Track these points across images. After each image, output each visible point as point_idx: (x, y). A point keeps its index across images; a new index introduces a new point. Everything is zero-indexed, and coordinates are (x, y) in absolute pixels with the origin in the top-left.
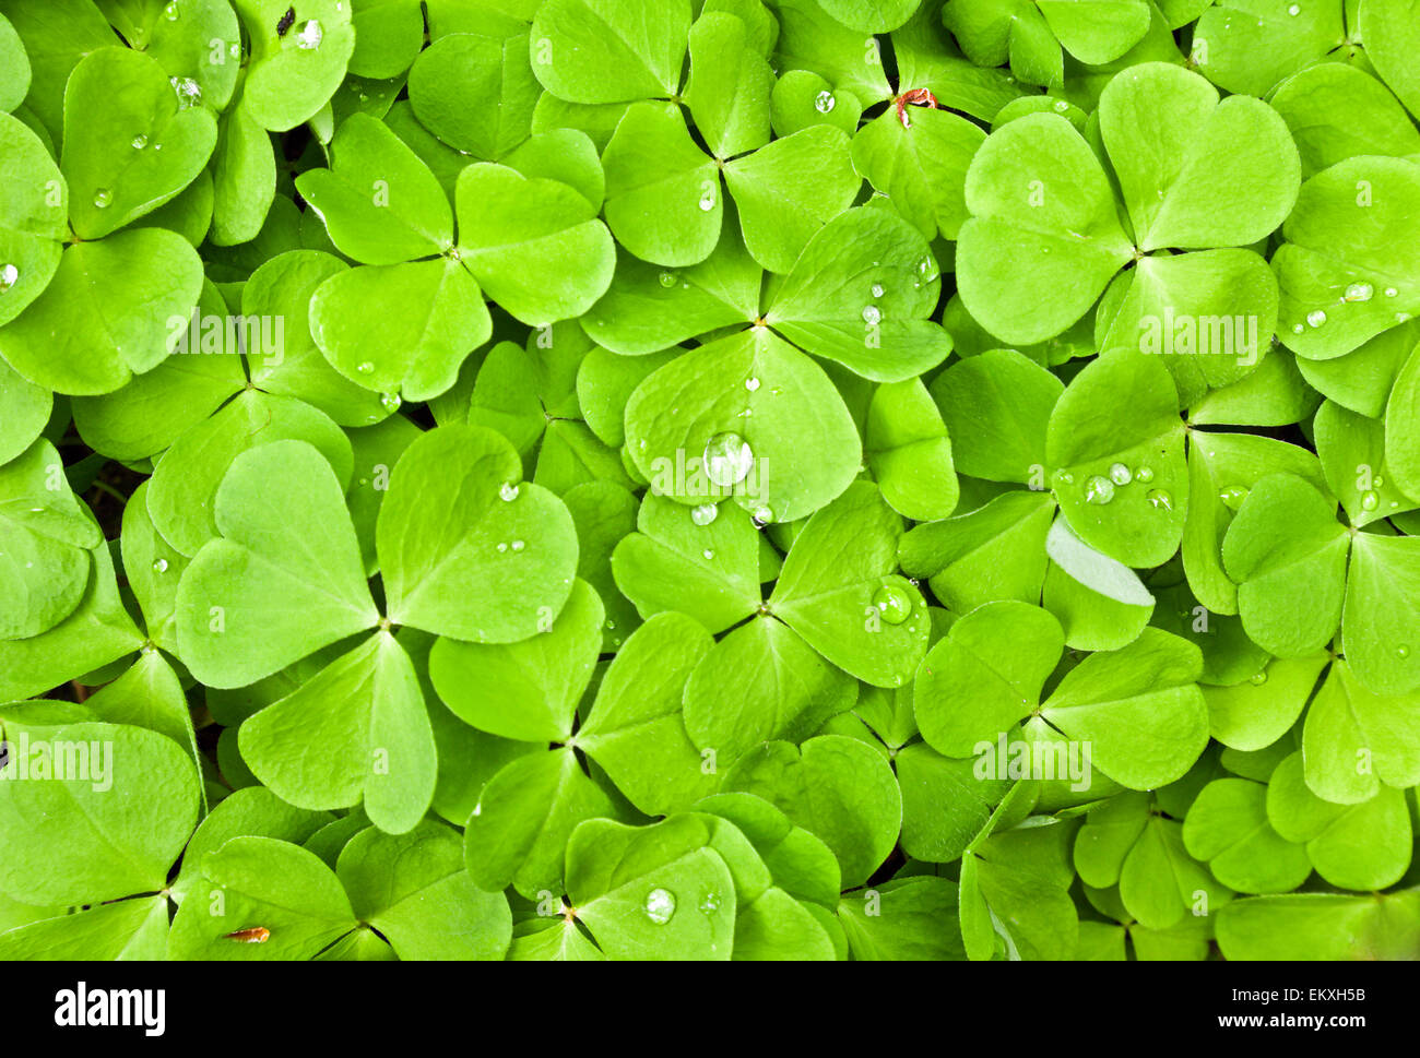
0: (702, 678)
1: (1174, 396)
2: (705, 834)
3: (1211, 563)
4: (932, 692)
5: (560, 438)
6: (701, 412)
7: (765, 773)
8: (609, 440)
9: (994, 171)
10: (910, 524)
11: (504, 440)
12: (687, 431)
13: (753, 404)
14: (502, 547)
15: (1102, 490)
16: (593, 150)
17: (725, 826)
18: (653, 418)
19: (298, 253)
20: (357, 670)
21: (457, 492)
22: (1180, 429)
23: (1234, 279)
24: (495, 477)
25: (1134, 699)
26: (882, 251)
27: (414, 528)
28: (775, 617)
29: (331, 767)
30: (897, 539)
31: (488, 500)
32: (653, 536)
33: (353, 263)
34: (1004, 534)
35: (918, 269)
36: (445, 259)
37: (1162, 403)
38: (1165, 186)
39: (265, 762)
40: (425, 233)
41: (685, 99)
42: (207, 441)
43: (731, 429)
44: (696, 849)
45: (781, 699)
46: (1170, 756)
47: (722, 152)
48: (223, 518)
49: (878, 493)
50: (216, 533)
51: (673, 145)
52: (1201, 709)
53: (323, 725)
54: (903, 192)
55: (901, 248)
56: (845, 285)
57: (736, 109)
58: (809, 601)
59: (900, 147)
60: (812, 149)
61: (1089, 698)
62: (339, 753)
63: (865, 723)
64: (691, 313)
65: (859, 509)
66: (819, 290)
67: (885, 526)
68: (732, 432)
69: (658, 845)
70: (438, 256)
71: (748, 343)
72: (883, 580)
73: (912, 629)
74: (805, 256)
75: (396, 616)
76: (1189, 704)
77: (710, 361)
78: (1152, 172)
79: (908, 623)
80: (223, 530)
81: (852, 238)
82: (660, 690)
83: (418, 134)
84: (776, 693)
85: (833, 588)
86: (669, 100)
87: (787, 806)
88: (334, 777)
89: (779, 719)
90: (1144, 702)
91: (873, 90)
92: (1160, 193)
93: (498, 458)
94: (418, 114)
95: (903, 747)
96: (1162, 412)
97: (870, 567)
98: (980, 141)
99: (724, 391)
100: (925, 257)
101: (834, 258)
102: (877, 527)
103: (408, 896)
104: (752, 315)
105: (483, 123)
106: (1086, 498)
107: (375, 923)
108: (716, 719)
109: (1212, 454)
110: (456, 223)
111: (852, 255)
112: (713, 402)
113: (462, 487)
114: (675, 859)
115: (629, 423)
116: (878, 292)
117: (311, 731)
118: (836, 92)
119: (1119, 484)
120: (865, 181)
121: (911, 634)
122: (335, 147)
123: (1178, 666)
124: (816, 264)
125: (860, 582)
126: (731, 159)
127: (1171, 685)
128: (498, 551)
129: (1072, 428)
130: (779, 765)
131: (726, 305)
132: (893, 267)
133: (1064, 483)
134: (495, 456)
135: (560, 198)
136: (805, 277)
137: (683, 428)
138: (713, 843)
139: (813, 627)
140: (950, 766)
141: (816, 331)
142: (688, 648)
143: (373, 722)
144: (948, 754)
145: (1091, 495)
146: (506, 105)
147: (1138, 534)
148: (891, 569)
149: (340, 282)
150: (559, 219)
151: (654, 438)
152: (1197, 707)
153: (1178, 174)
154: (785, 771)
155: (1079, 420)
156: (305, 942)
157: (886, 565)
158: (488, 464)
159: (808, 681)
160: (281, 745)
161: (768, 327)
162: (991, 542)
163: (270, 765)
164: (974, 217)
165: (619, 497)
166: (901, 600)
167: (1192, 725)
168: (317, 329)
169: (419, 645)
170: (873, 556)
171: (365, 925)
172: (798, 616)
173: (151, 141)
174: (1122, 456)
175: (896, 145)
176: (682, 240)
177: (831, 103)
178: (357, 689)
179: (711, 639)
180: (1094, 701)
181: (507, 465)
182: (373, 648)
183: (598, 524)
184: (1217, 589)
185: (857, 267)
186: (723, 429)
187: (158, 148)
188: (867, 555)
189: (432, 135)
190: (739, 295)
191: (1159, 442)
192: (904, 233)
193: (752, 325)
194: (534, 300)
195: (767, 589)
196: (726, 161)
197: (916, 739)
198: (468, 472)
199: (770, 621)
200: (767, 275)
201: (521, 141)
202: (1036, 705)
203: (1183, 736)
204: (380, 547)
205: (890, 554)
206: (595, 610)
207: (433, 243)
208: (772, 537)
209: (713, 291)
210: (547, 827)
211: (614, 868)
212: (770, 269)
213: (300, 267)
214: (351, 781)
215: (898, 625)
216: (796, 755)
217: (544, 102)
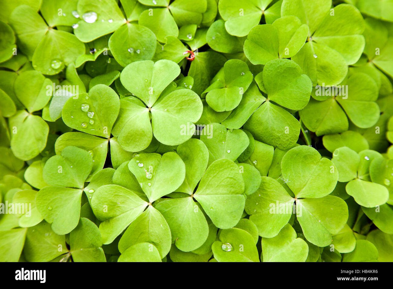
6: (101, 8)
13: (105, 22)
23: (143, 132)
26: (147, 49)
47: (171, 7)
55: (148, 54)
56: (139, 42)
58: (54, 40)
66: (137, 35)
68: (98, 17)
72: (63, 62)
73: (49, 70)
78: (171, 106)
79: (51, 68)
85: (58, 47)
91: (194, 46)
92: (166, 110)
102: (75, 57)
104: (129, 19)
108: (19, 15)
109: (102, 146)
111: (145, 41)
112: (104, 11)
120: (165, 44)
124: (143, 32)
125: (61, 54)
126: (170, 10)
132: (144, 54)
136: (139, 30)
139: (47, 42)
148: (66, 65)
153: (171, 114)
159: (32, 41)
161: (126, 23)
164: (155, 63)
167: (29, 155)
172: (49, 37)
174: (96, 114)
179: (38, 10)
185: (143, 44)
188: (68, 56)
190: (134, 16)
193: (126, 20)
195: (55, 28)
199: (47, 30)
203: (26, 153)
216: (12, 44)
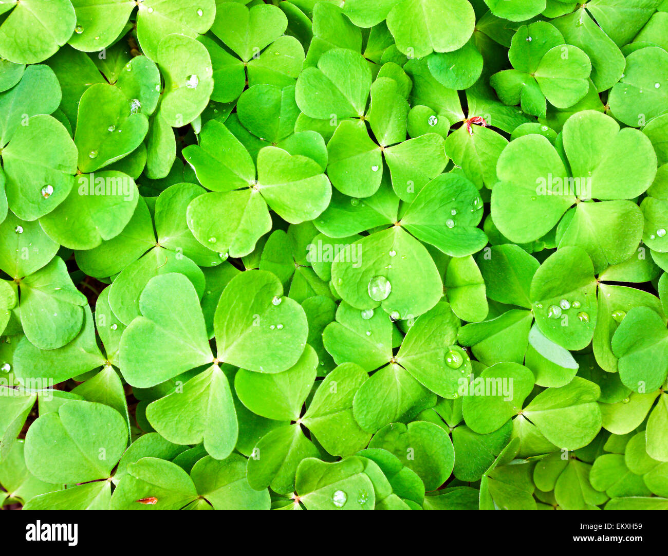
0: (362, 393)
1: (592, 269)
2: (362, 467)
3: (606, 348)
4: (471, 403)
5: (301, 275)
6: (368, 266)
7: (390, 438)
8: (324, 278)
9: (511, 160)
10: (464, 323)
11: (275, 277)
12: (360, 275)
13: (392, 263)
14: (272, 327)
15: (556, 312)
16: (323, 142)
17: (371, 463)
18: (345, 268)
19: (182, 184)
20: (202, 382)
21: (253, 300)
22: (594, 283)
23: (623, 215)
24: (271, 294)
25: (567, 408)
26: (457, 193)
27: (232, 317)
28: (398, 364)
29: (189, 425)
30: (457, 329)
31: (266, 305)
32: (343, 325)
33: (209, 191)
34: (508, 329)
35: (473, 203)
36: (251, 189)
37: (586, 272)
38: (592, 169)
39: (158, 422)
40: (241, 176)
41: (367, 118)
42: (137, 271)
43: (382, 274)
44: (357, 473)
45: (400, 403)
46: (582, 435)
47: (383, 143)
48: (144, 307)
49: (450, 307)
50: (140, 314)
51: (360, 140)
52: (598, 413)
53: (186, 406)
54: (468, 165)
55: (466, 193)
56: (439, 208)
57: (391, 122)
58: (415, 357)
59: (467, 144)
60: (426, 144)
61: (546, 407)
62: (192, 419)
63: (438, 414)
64: (365, 218)
65: (440, 315)
66: (426, 210)
67: (452, 322)
68: (382, 276)
69: (340, 470)
70: (248, 188)
71: (392, 233)
72: (450, 348)
73: (463, 372)
74: (420, 195)
75: (221, 358)
76: (592, 412)
77: (373, 242)
78: (586, 163)
79: (461, 368)
80: (143, 313)
81: (443, 187)
82: (342, 399)
83: (241, 131)
84: (398, 400)
85: (426, 351)
86: (359, 118)
87: (400, 453)
88: (190, 430)
89: (398, 412)
90: (571, 410)
91: (456, 116)
92: (589, 172)
93: (272, 285)
94: (241, 120)
95: (456, 426)
96: (586, 276)
97: (444, 341)
98: (505, 145)
99: (379, 257)
100: (477, 198)
101: (434, 196)
102: (448, 323)
103: (222, 486)
104: (394, 220)
105: (271, 125)
106: (548, 315)
107: (206, 497)
108: (368, 412)
109: (609, 295)
110: (257, 173)
111: (443, 195)
112: (374, 261)
113: (255, 299)
114: (347, 477)
115: (334, 270)
116: (454, 213)
117: (180, 409)
118: (438, 116)
119: (564, 309)
120: (450, 161)
121: (463, 374)
122: (201, 136)
123: (589, 394)
124: (425, 198)
125: (439, 348)
126: (388, 146)
127: (585, 402)
128: (270, 329)
129: (543, 284)
130: (397, 433)
131: (383, 216)
132: (462, 202)
133: (538, 308)
134: (271, 284)
135: (306, 164)
136: (420, 204)
137: (359, 273)
138: (365, 471)
139: (417, 370)
140: (478, 437)
141: (423, 230)
142: (356, 379)
143: (209, 406)
144: (478, 432)
145: (550, 314)
146: (282, 118)
147: (572, 334)
148: (453, 343)
149: (201, 200)
150: (305, 173)
151: (345, 278)
152: (596, 412)
153: (598, 164)
154: (399, 437)
155: (546, 280)
156: (174, 504)
157: (451, 341)
158: (267, 288)
159: (412, 395)
160: (165, 415)
161: (401, 226)
162: (502, 332)
163: (160, 423)
164: (500, 181)
165: (328, 304)
166: (458, 357)
167: (594, 421)
168: (190, 221)
169: (231, 372)
170: (446, 336)
171: (202, 498)
172: (410, 365)
173: (117, 128)
174: (566, 296)
175: (466, 143)
176: (363, 185)
177: (436, 122)
178: (202, 391)
179: (367, 375)
180: (548, 409)
181: (276, 288)
182: (210, 372)
183: (319, 316)
184: (608, 360)
185: (445, 201)
186: (377, 274)
187: (120, 131)
188: (443, 336)
189: (247, 130)
190: (388, 211)
191: (584, 289)
192: (468, 185)
193: (394, 225)
194: (292, 211)
195: (395, 351)
196: (385, 147)
197: (462, 423)
198: (258, 292)
199: (396, 365)
200: (401, 202)
201: (289, 134)
202: (520, 409)
203: (589, 426)
204: (215, 326)
205: (453, 336)
206: (314, 359)
207: (246, 182)
208: (399, 326)
209: (376, 209)
210: (287, 460)
211: (319, 480)
212: (404, 200)
213: (183, 191)
214: (198, 432)
215: (456, 369)
216: (405, 429)
217: (301, 117)
